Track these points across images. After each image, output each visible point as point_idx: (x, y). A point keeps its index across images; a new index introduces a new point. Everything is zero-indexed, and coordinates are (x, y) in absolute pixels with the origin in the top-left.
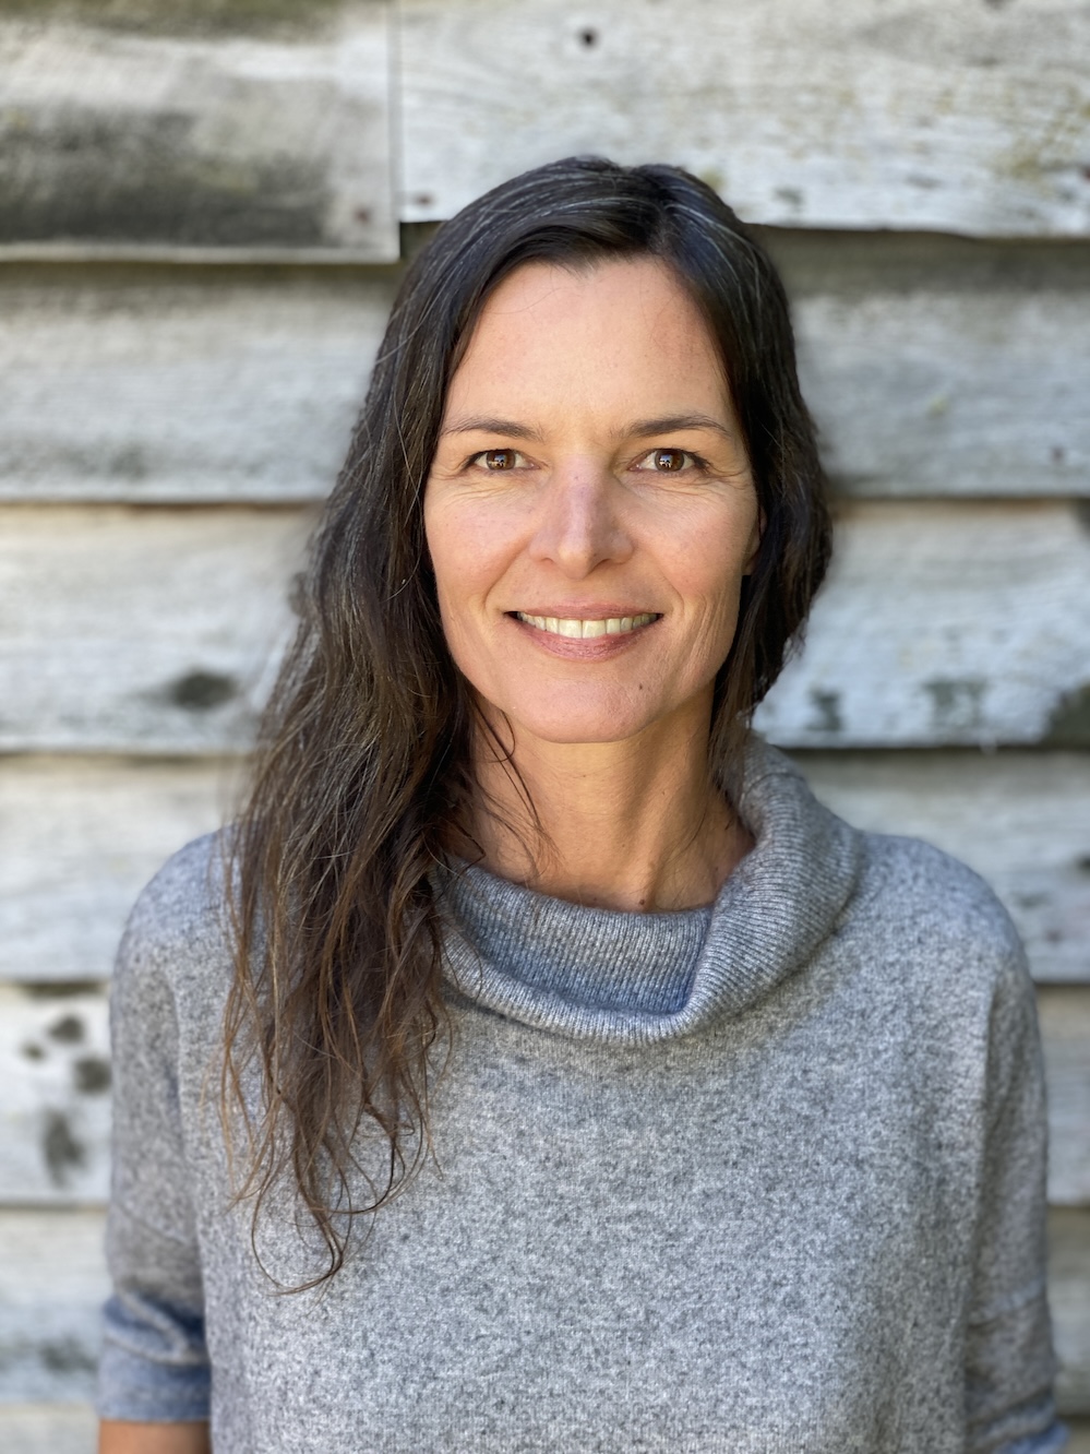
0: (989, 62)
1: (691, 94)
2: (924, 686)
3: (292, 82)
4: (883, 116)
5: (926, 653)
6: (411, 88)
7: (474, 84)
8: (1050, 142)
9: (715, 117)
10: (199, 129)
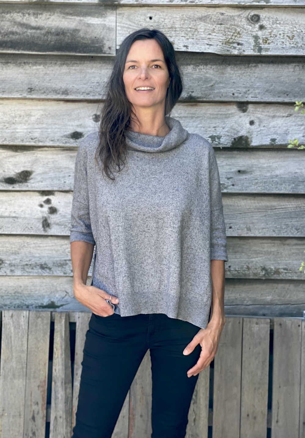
0: (221, 24)
1: (169, 28)
2: (210, 137)
3: (98, 25)
4: (202, 33)
5: (210, 131)
6: (119, 26)
7: (130, 25)
8: (232, 39)
9: (173, 32)
10: (81, 32)
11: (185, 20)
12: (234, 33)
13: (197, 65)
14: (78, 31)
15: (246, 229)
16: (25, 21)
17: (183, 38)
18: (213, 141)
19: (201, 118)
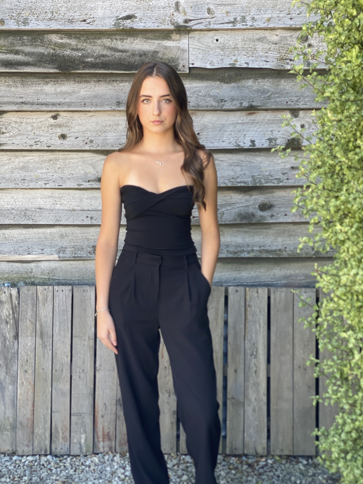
1: (232, 48)
2: (267, 139)
3: (173, 47)
4: (260, 52)
5: (268, 134)
6: (191, 48)
7: (200, 47)
8: (285, 56)
9: (236, 52)
10: (160, 53)
11: (246, 41)
12: (287, 51)
13: (256, 79)
14: (158, 52)
15: (298, 216)
16: (113, 45)
17: (244, 56)
18: (270, 143)
19: (260, 124)
